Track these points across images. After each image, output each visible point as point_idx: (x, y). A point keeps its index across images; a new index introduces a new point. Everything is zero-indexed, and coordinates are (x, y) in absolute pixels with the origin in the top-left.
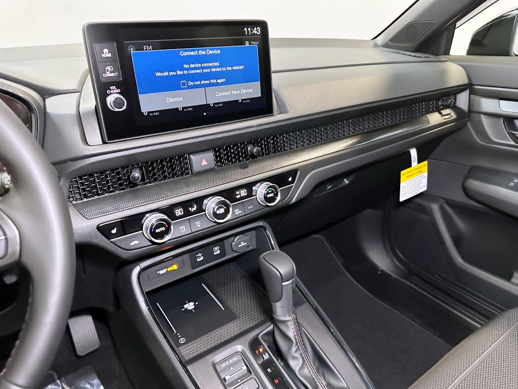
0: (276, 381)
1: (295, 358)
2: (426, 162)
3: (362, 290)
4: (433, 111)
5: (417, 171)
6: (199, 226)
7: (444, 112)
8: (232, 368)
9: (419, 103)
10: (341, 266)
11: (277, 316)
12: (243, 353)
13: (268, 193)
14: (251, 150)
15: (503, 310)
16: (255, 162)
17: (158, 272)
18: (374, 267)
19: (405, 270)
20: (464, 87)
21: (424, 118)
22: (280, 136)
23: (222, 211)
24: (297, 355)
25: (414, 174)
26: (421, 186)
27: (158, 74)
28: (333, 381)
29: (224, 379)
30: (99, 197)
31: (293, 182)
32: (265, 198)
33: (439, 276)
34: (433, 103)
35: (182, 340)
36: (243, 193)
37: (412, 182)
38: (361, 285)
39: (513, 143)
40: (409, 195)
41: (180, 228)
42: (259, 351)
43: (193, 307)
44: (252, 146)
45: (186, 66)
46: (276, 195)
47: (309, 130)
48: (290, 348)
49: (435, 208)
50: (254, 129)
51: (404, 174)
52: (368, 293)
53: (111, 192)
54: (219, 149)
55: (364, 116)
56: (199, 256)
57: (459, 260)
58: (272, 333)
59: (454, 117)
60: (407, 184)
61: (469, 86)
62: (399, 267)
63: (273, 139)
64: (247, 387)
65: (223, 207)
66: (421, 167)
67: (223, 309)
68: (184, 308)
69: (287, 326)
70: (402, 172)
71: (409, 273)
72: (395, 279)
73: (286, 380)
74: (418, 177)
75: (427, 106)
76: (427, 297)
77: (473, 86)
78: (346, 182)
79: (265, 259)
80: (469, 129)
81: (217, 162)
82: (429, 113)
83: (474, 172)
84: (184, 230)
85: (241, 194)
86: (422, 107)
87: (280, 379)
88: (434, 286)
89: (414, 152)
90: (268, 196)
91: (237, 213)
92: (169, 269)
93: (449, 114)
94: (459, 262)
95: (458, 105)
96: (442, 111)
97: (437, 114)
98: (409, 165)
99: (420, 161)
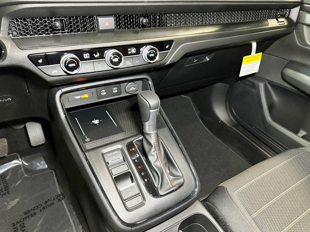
0: (140, 167)
1: (152, 155)
2: (261, 54)
3: (207, 131)
4: (273, 18)
5: (254, 58)
6: (100, 68)
7: (280, 20)
8: (114, 157)
9: (264, 10)
10: (198, 116)
11: (145, 131)
12: (122, 150)
13: (150, 53)
14: (142, 21)
15: (286, 149)
16: (144, 30)
17: (75, 97)
18: (217, 118)
19: (236, 122)
20: (297, 4)
21: (266, 21)
22: (164, 14)
23: (116, 60)
24: (154, 154)
25: (252, 60)
26: (255, 68)
28: (174, 172)
29: (108, 163)
30: (31, 36)
31: (169, 49)
32: (148, 56)
33: (255, 127)
34: (274, 12)
35: (88, 140)
36: (133, 50)
37: (249, 65)
38: (207, 128)
40: (246, 73)
41: (87, 67)
42: (132, 150)
43: (98, 123)
44: (143, 18)
46: (156, 55)
47: (185, 15)
48: (150, 149)
49: (261, 86)
50: (145, 4)
51: (245, 59)
52: (211, 133)
53: (40, 34)
54: (119, 16)
55: (225, 12)
56: (103, 92)
57: (269, 118)
58: (141, 141)
59: (286, 24)
60: (246, 66)
62: (232, 119)
63: (159, 16)
64: (121, 169)
65: (117, 57)
66: (258, 56)
67: (116, 126)
68: (92, 122)
69: (151, 137)
70: (244, 57)
71: (238, 124)
72: (229, 126)
73: (146, 167)
74: (254, 62)
75: (269, 13)
76: (245, 138)
77: (303, 5)
78: (208, 59)
79: (141, 95)
80: (294, 35)
81: (117, 26)
82: (270, 19)
83: (291, 64)
84: (89, 69)
85: (132, 51)
86: (266, 14)
87: (142, 166)
88: (251, 133)
89: (254, 45)
90: (150, 55)
91: (128, 64)
92: (83, 96)
93: (283, 22)
94: (269, 120)
95: (290, 16)
96: (278, 19)
97: (275, 20)
98: (250, 53)
99: (257, 52)
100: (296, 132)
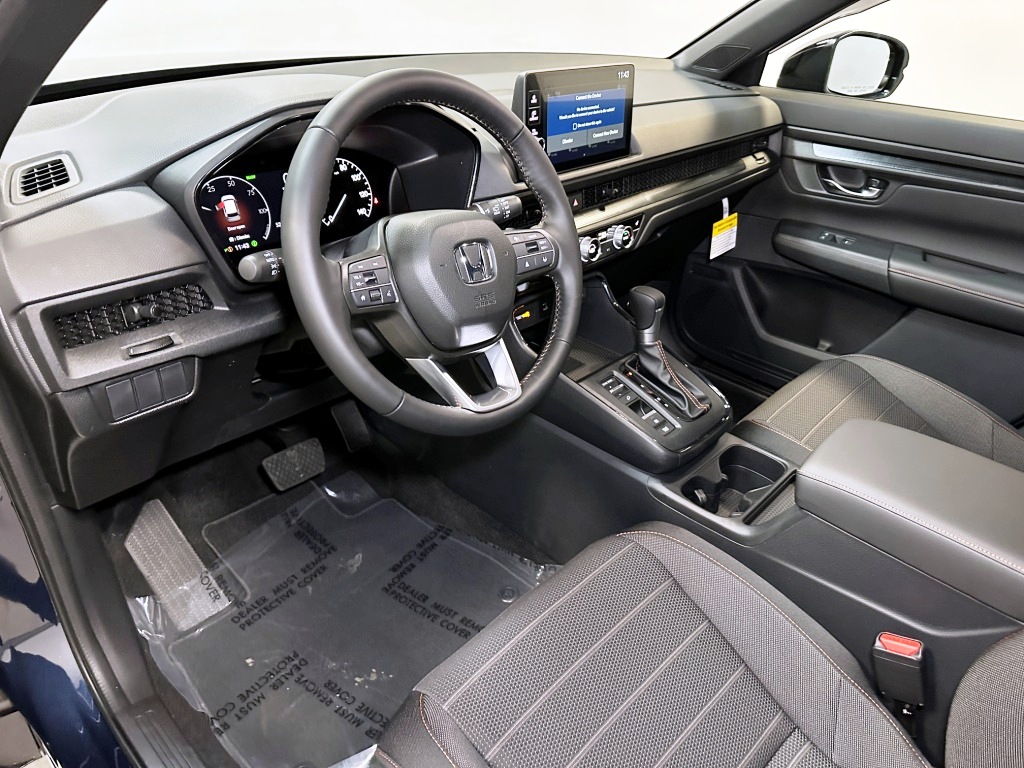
2: (736, 214)
4: (748, 155)
5: (728, 224)
7: (758, 155)
11: (644, 343)
20: (778, 128)
21: (740, 162)
25: (724, 228)
26: (731, 242)
27: (561, 118)
33: (737, 354)
34: (746, 146)
37: (722, 237)
39: (825, 192)
40: (719, 251)
45: (578, 110)
48: (659, 367)
49: (737, 273)
51: (716, 228)
57: (761, 331)
59: (768, 161)
60: (717, 239)
61: (782, 128)
66: (732, 220)
70: (715, 225)
71: (700, 358)
73: (658, 391)
74: (728, 231)
77: (786, 127)
78: (659, 235)
80: (781, 176)
82: (744, 157)
83: (783, 226)
89: (725, 202)
93: (762, 158)
94: (762, 333)
95: (771, 147)
96: (756, 155)
97: (751, 157)
98: (721, 217)
99: (731, 213)
100: (815, 345)
